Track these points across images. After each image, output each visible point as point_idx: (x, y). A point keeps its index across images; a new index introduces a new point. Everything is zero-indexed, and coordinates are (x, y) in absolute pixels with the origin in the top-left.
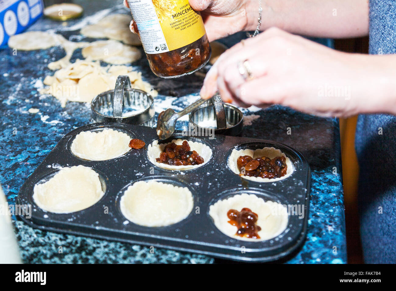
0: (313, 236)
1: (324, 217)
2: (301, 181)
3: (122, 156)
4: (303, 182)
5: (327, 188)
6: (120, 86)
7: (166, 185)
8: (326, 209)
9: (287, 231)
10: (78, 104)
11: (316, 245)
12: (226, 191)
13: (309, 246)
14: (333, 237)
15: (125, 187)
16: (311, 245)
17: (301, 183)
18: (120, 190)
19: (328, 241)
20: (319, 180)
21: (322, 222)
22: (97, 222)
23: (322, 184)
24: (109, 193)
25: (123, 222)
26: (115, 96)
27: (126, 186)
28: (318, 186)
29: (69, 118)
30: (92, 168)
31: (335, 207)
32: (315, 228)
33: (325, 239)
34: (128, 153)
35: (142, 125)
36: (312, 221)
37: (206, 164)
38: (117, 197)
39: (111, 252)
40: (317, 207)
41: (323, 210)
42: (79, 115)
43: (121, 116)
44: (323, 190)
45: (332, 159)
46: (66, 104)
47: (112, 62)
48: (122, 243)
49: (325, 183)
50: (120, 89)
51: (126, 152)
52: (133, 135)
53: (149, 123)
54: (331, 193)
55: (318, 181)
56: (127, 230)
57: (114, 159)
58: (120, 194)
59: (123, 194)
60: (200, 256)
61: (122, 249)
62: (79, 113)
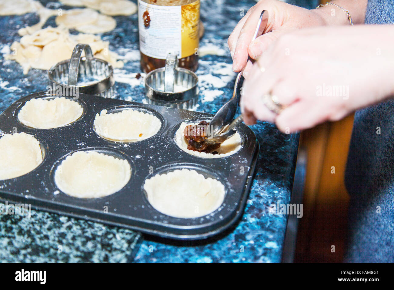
0: (252, 217)
1: (267, 198)
2: (245, 158)
3: (68, 125)
4: (247, 160)
5: (277, 169)
6: (77, 54)
7: (107, 156)
8: (271, 190)
9: (220, 209)
10: (41, 71)
11: (252, 226)
12: (166, 165)
13: (245, 227)
14: (271, 220)
15: (63, 157)
16: (248, 226)
17: (246, 160)
18: (57, 160)
19: (266, 223)
20: (270, 159)
21: (264, 203)
22: (28, 191)
23: (272, 164)
24: (46, 162)
25: (53, 192)
26: (71, 65)
27: (65, 156)
28: (268, 166)
29: (29, 85)
30: (34, 136)
31: (281, 188)
32: (255, 209)
33: (263, 220)
34: (75, 122)
35: (99, 95)
36: (254, 202)
37: (151, 137)
38: (54, 166)
39: (37, 222)
40: (262, 187)
41: (268, 191)
42: (39, 82)
43: (76, 85)
44: (272, 170)
45: (288, 139)
46: (29, 70)
47: (84, 31)
48: (50, 213)
49: (275, 163)
50: (77, 57)
51: (72, 121)
52: (84, 104)
53: (106, 93)
54: (280, 173)
55: (269, 161)
56: (56, 200)
57: (59, 128)
58: (57, 163)
59: (60, 163)
60: (127, 231)
61: (49, 220)
62: (40, 81)
